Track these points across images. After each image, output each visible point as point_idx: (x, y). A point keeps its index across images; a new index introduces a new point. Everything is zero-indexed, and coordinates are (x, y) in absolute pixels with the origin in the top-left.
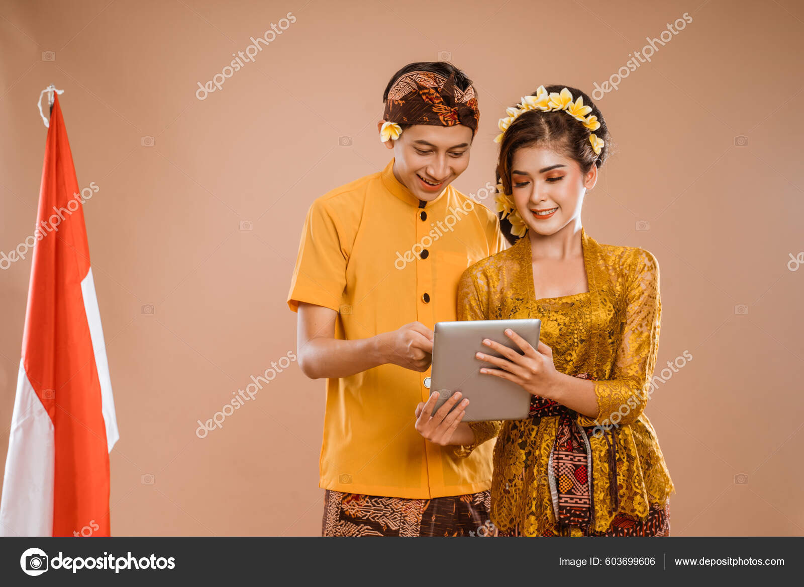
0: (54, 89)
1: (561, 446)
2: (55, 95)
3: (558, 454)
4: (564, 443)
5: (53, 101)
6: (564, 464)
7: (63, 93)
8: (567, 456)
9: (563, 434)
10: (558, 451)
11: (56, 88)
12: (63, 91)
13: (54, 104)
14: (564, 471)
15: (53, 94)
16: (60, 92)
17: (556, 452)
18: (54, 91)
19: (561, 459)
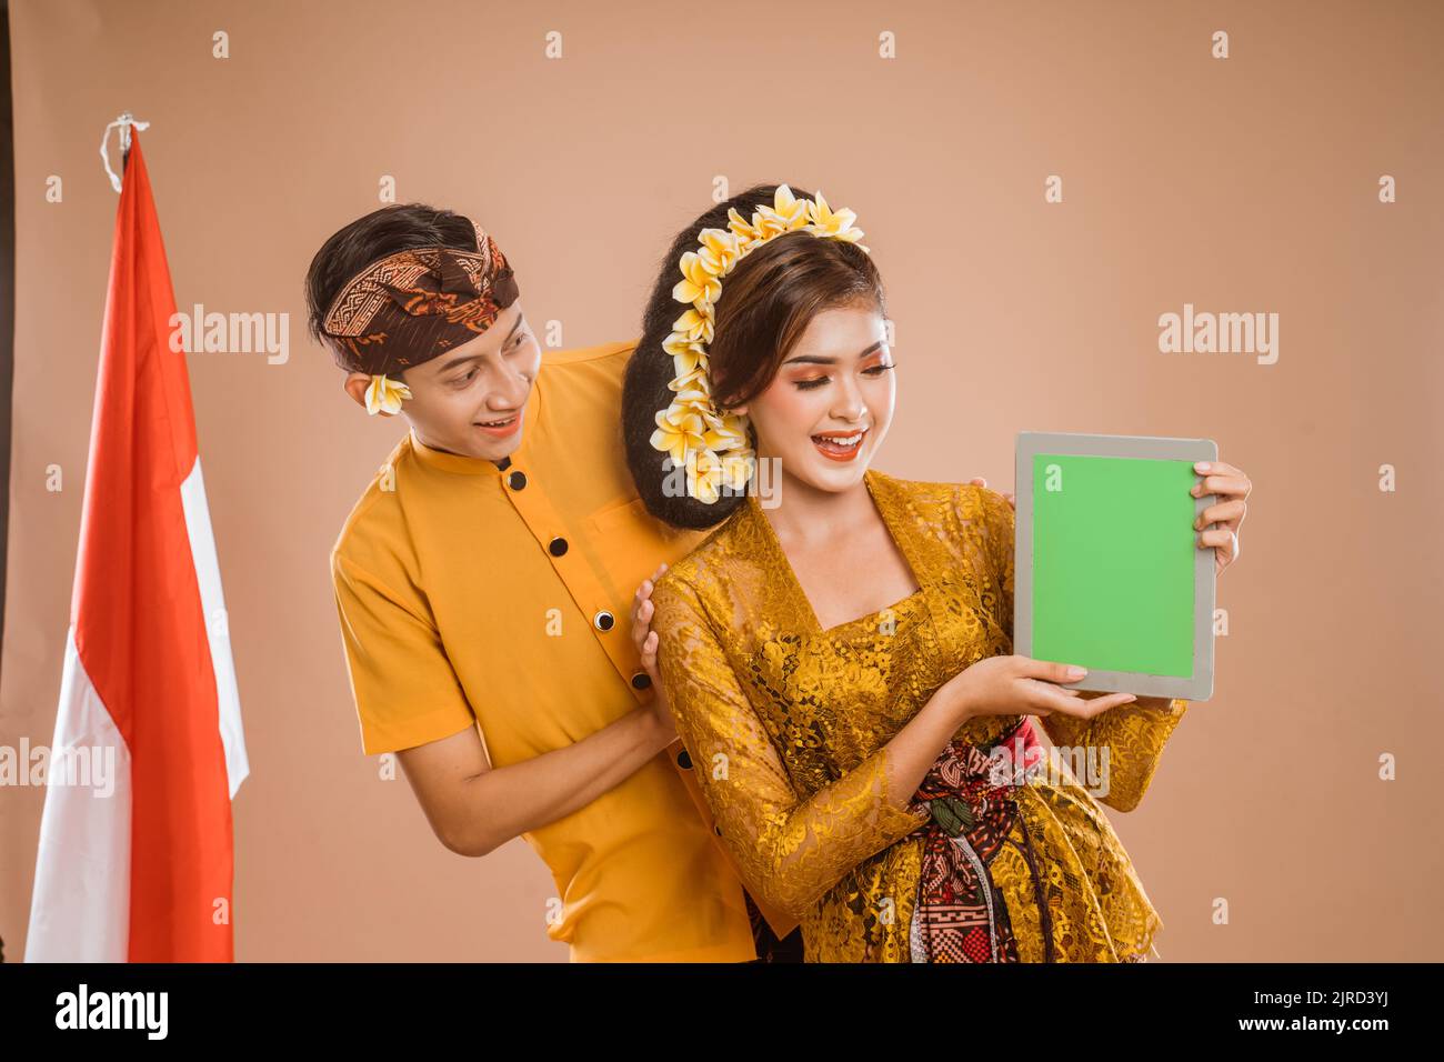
0: (131, 121)
1: (931, 896)
2: (134, 132)
3: (927, 912)
4: (937, 889)
5: (128, 144)
6: (941, 930)
7: (147, 129)
8: (944, 914)
9: (933, 871)
10: (927, 905)
11: (135, 120)
12: (147, 125)
13: (130, 150)
14: (943, 944)
15: (129, 131)
16: (141, 127)
17: (923, 909)
18: (131, 125)
19: (935, 921)
